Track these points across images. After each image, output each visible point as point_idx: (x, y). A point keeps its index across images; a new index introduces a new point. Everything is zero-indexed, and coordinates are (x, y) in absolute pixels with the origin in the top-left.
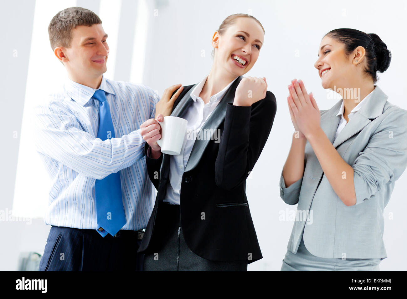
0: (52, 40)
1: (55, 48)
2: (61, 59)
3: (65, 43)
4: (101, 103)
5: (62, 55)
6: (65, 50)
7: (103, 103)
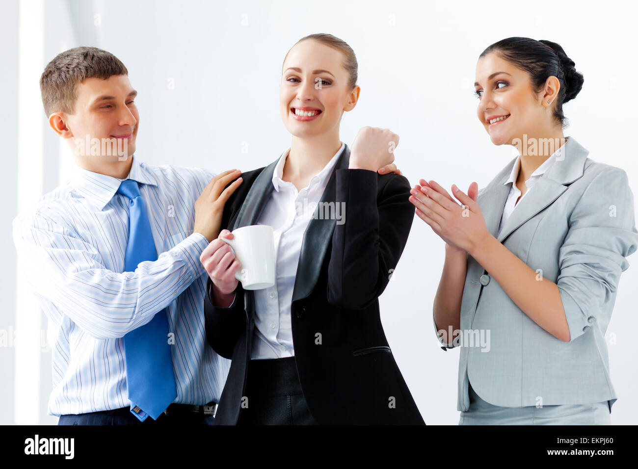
0: (46, 102)
1: (50, 115)
2: (60, 133)
3: (66, 106)
4: (132, 201)
5: (63, 127)
6: (67, 118)
7: (135, 201)
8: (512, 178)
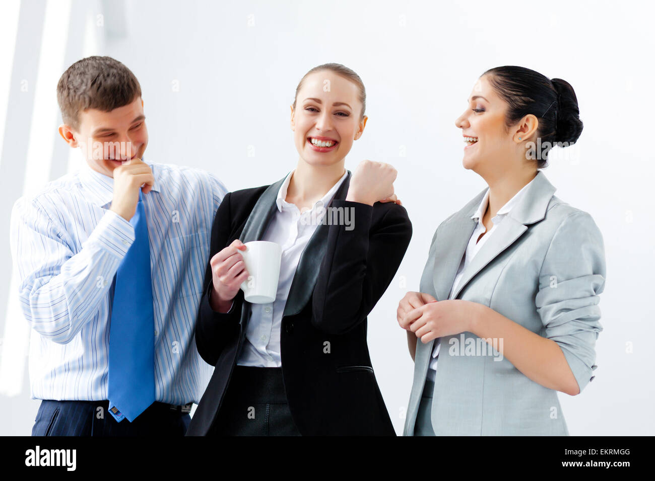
5: (70, 137)
8: (479, 213)
